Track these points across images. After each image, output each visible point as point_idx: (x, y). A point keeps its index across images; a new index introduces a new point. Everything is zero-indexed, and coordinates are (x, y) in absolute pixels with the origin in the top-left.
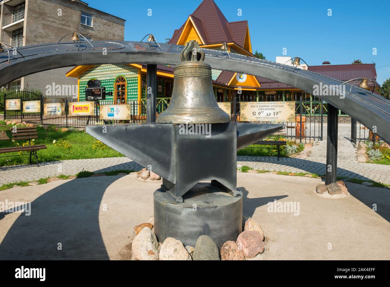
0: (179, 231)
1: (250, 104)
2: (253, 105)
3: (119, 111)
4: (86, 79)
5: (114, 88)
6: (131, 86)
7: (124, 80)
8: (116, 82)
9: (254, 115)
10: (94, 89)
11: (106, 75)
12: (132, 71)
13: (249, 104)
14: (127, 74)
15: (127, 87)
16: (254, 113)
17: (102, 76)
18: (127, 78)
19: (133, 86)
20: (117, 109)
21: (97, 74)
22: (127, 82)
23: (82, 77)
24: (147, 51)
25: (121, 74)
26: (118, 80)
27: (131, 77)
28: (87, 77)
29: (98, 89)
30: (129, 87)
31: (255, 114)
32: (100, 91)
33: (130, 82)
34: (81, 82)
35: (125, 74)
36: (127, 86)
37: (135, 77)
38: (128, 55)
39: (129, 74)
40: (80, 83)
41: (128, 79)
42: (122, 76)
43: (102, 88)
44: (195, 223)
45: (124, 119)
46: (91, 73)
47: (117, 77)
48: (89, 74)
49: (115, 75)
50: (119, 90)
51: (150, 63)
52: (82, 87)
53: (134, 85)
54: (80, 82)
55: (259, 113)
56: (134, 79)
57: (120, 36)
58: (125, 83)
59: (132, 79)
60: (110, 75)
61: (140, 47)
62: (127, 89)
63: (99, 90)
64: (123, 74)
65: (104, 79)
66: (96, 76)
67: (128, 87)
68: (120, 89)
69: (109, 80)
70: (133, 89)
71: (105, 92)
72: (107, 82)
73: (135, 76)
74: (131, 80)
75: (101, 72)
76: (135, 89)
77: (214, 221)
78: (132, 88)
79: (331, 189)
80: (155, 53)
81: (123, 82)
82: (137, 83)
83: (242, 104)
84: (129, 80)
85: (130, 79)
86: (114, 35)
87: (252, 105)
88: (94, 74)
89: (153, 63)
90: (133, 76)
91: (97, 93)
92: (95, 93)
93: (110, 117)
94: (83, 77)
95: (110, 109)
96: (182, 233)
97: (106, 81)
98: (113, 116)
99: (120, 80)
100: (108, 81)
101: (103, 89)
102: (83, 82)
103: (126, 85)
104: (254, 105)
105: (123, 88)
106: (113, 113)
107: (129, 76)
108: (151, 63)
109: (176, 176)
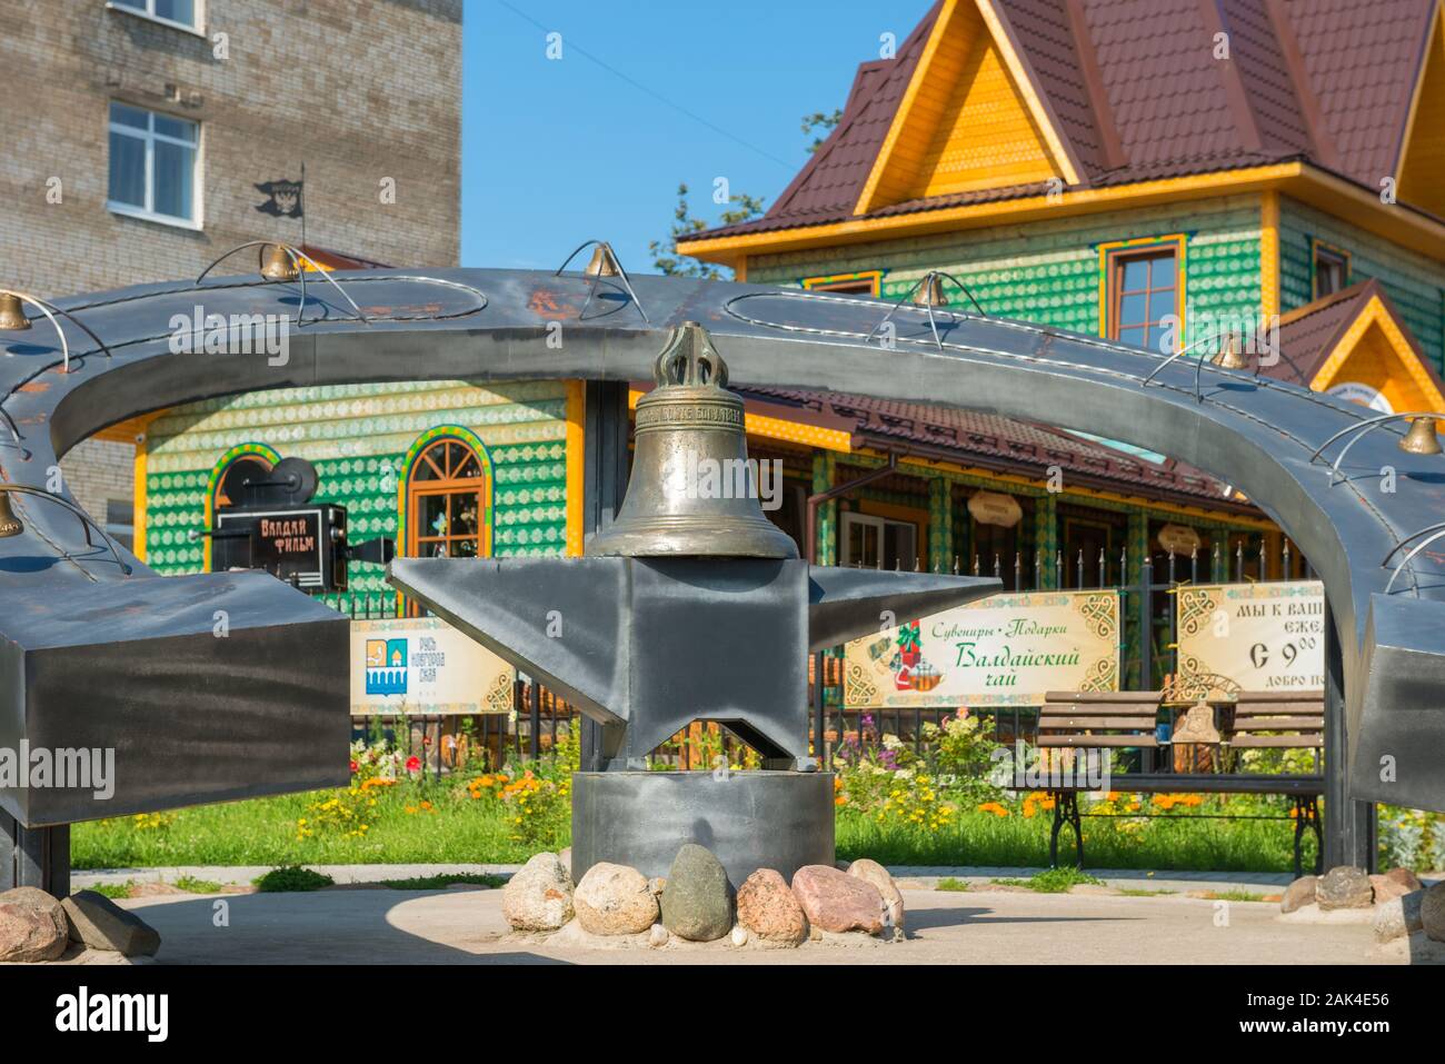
0: (632, 843)
1: (1231, 594)
2: (1250, 603)
3: (440, 660)
4: (197, 452)
5: (402, 518)
6: (518, 507)
7: (473, 465)
8: (416, 478)
9: (1259, 662)
10: (271, 519)
11: (341, 430)
12: (524, 402)
13: (1226, 598)
14: (492, 417)
15: (489, 512)
16: (1259, 655)
17: (315, 431)
18: (490, 449)
19: (532, 505)
20: (427, 643)
21: (278, 415)
22: (488, 474)
23: (165, 437)
24: (581, 324)
25: (451, 418)
26: (430, 461)
27: (519, 440)
28: (207, 441)
29: (297, 518)
30: (504, 508)
31: (1265, 660)
32: (312, 530)
33: (514, 475)
34: (160, 476)
35: (478, 418)
36: (488, 504)
37: (549, 444)
38: (502, 344)
39: (506, 417)
40: (154, 484)
41: (498, 457)
42: (456, 431)
43: (325, 515)
44: (673, 819)
45: (475, 706)
46: (233, 410)
47: (423, 441)
48: (215, 421)
49: (409, 424)
50: (436, 532)
51: (594, 374)
52: (165, 510)
53: (538, 495)
54: (150, 476)
55: (1290, 652)
56: (541, 454)
57: (430, 104)
58: (478, 480)
59: (527, 454)
60: (368, 427)
61: (551, 305)
62: (488, 525)
63: (303, 523)
64: (464, 418)
65: (331, 452)
66: (270, 436)
67: (495, 508)
68: (442, 523)
69: (366, 459)
70: (531, 525)
71: (342, 541)
72: (352, 476)
73: (547, 436)
74: (521, 464)
75: (309, 402)
76: (545, 525)
77: (725, 816)
78: (524, 516)
79: (1325, 888)
80: (617, 334)
81: (462, 474)
82: (561, 482)
83: (1186, 595)
84: (507, 465)
85: (513, 455)
86: (377, 101)
87: (1245, 602)
88: (253, 418)
89: (608, 374)
90: (533, 436)
91: (288, 547)
92: (279, 543)
93: (379, 699)
94: (174, 435)
95: (381, 650)
96: (640, 849)
97: (345, 468)
98: (400, 687)
99: (440, 461)
100: (358, 467)
101: (331, 517)
102: (172, 475)
103: (486, 498)
104: (1258, 602)
105: (464, 516)
106: (402, 670)
107: (504, 437)
108: (600, 374)
109: (631, 697)
